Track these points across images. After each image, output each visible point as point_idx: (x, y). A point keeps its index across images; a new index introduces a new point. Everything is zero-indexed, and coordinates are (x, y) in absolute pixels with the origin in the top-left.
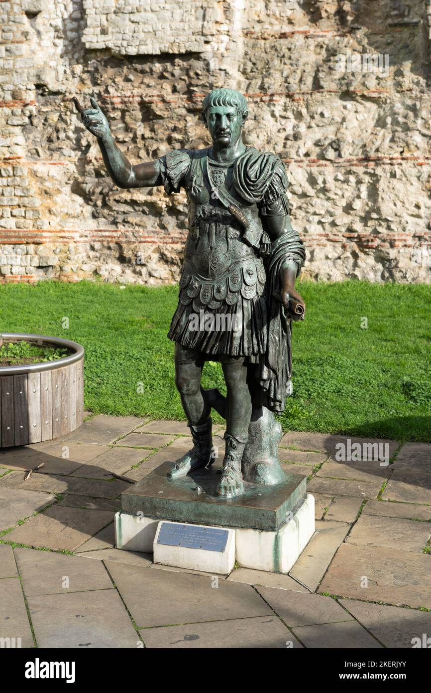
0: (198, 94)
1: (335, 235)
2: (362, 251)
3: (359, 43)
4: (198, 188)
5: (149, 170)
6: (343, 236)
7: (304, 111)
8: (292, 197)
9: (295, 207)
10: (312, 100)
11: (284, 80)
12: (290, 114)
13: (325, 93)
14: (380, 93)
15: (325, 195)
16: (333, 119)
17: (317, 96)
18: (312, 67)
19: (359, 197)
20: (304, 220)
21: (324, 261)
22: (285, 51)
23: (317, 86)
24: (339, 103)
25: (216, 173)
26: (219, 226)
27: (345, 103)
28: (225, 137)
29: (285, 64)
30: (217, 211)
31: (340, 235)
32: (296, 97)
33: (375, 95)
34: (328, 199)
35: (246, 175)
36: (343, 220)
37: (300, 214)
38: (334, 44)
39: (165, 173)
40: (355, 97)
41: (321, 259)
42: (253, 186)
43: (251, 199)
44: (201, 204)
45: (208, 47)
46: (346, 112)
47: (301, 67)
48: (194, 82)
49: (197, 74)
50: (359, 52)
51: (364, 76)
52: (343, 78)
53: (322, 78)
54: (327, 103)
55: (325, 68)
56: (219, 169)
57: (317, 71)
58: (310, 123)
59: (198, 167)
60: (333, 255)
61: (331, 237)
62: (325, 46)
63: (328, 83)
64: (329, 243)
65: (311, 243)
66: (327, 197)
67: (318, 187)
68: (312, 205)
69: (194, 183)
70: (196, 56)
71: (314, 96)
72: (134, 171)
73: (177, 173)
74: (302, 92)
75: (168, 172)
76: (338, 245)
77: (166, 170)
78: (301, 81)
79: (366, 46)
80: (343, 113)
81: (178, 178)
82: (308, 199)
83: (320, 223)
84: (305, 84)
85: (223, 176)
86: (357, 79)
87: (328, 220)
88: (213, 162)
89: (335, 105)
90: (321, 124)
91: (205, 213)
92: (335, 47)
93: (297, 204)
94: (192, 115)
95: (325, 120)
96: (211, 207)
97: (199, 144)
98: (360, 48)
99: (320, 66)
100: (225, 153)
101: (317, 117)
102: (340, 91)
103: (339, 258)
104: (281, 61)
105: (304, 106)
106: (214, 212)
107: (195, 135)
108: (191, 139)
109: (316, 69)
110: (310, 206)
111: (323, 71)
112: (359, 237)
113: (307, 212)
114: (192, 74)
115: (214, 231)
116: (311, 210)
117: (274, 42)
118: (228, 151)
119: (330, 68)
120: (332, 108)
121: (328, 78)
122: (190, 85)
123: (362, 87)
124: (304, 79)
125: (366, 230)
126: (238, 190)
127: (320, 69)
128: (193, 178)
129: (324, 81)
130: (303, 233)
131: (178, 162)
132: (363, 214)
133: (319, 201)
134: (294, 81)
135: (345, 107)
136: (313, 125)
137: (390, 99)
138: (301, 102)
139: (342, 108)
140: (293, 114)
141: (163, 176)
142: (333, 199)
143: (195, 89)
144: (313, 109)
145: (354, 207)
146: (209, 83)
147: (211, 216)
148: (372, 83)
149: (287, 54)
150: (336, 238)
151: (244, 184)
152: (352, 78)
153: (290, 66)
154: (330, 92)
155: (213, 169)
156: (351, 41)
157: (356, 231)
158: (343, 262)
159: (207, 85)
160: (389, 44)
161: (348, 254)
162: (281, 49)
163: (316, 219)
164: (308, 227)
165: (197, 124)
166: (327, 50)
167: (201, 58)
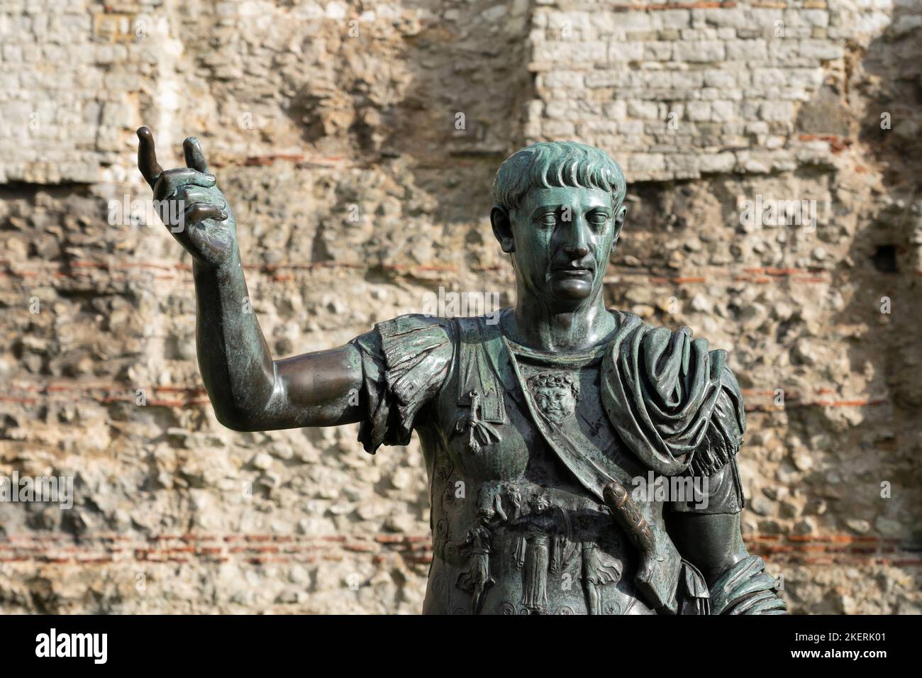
0: (83, 261)
1: (359, 538)
2: (413, 569)
3: (398, 181)
4: (492, 429)
5: (331, 376)
6: (376, 540)
7: (296, 300)
8: (273, 465)
9: (278, 482)
10: (313, 280)
11: (255, 241)
12: (267, 305)
13: (337, 269)
14: (440, 271)
15: (339, 460)
16: (352, 317)
17: (323, 273)
18: (310, 220)
19: (405, 464)
20: (297, 510)
21: (337, 591)
22: (257, 188)
23: (321, 254)
24: (363, 287)
25: (548, 385)
26: (563, 545)
27: (374, 288)
28: (580, 277)
29: (258, 212)
30: (557, 499)
31: (369, 537)
32: (281, 273)
33: (431, 275)
34: (346, 468)
35: (651, 389)
36: (375, 509)
37: (289, 497)
38: (350, 182)
39: (382, 385)
40: (393, 278)
41: (331, 587)
42: (670, 423)
43: (666, 461)
44: (498, 478)
45: (106, 175)
46: (376, 305)
47: (289, 220)
48: (74, 238)
49: (82, 225)
50: (398, 198)
51: (410, 240)
52: (371, 243)
53: (330, 241)
54: (341, 287)
55: (336, 223)
56: (550, 372)
57: (321, 228)
58: (307, 322)
59: (483, 367)
60: (354, 579)
61: (352, 542)
62: (333, 185)
63: (344, 250)
64: (347, 555)
65: (311, 555)
66: (341, 465)
67: (325, 445)
68: (312, 479)
69: (474, 414)
70: (82, 189)
71: (316, 274)
72: (284, 378)
73: (419, 383)
74: (293, 264)
75: (391, 382)
76: (365, 559)
77: (382, 374)
78: (289, 244)
79: (412, 187)
80: (370, 305)
81: (417, 399)
82: (305, 467)
83: (329, 514)
84: (297, 250)
85: (567, 392)
86: (396, 245)
87: (344, 508)
88: (529, 353)
89: (355, 290)
90: (328, 325)
91: (514, 507)
92: (354, 186)
93: (282, 478)
94: (68, 302)
95: (338, 319)
96: (533, 487)
97: (81, 358)
98: (400, 191)
99: (327, 219)
100: (565, 325)
101: (322, 312)
102: (366, 266)
103: (367, 584)
104: (250, 207)
105: (296, 291)
106: (543, 502)
107: (74, 341)
108: (63, 349)
109: (317, 224)
110: (308, 482)
111: (331, 228)
112: (407, 542)
113: (303, 494)
114: (71, 223)
115: (546, 562)
116: (311, 489)
117: (236, 172)
118: (575, 321)
119: (346, 224)
120: (350, 297)
121: (342, 242)
122: (67, 243)
123: (406, 261)
124: (295, 240)
125: (418, 528)
126: (628, 435)
127: (326, 224)
128: (471, 400)
129: (335, 247)
130: (294, 536)
131: (419, 350)
132: (413, 497)
133: (326, 472)
134: (275, 244)
135: (375, 296)
136: (314, 326)
137: (458, 282)
138: (291, 284)
139: (369, 298)
140: (275, 304)
141: (373, 393)
142: (355, 469)
143: (77, 251)
144: (314, 297)
145: (397, 483)
146: (105, 241)
147: (535, 513)
148: (425, 253)
149: (262, 194)
150: (361, 544)
151: (647, 416)
152: (386, 242)
153: (266, 217)
154: (347, 266)
155: (533, 371)
156: (383, 178)
157: (399, 531)
158: (376, 592)
159: (103, 244)
160: (452, 186)
161: (386, 576)
162: (250, 185)
163: (321, 506)
164: (304, 523)
165: (78, 320)
166: (338, 191)
167: (90, 193)
